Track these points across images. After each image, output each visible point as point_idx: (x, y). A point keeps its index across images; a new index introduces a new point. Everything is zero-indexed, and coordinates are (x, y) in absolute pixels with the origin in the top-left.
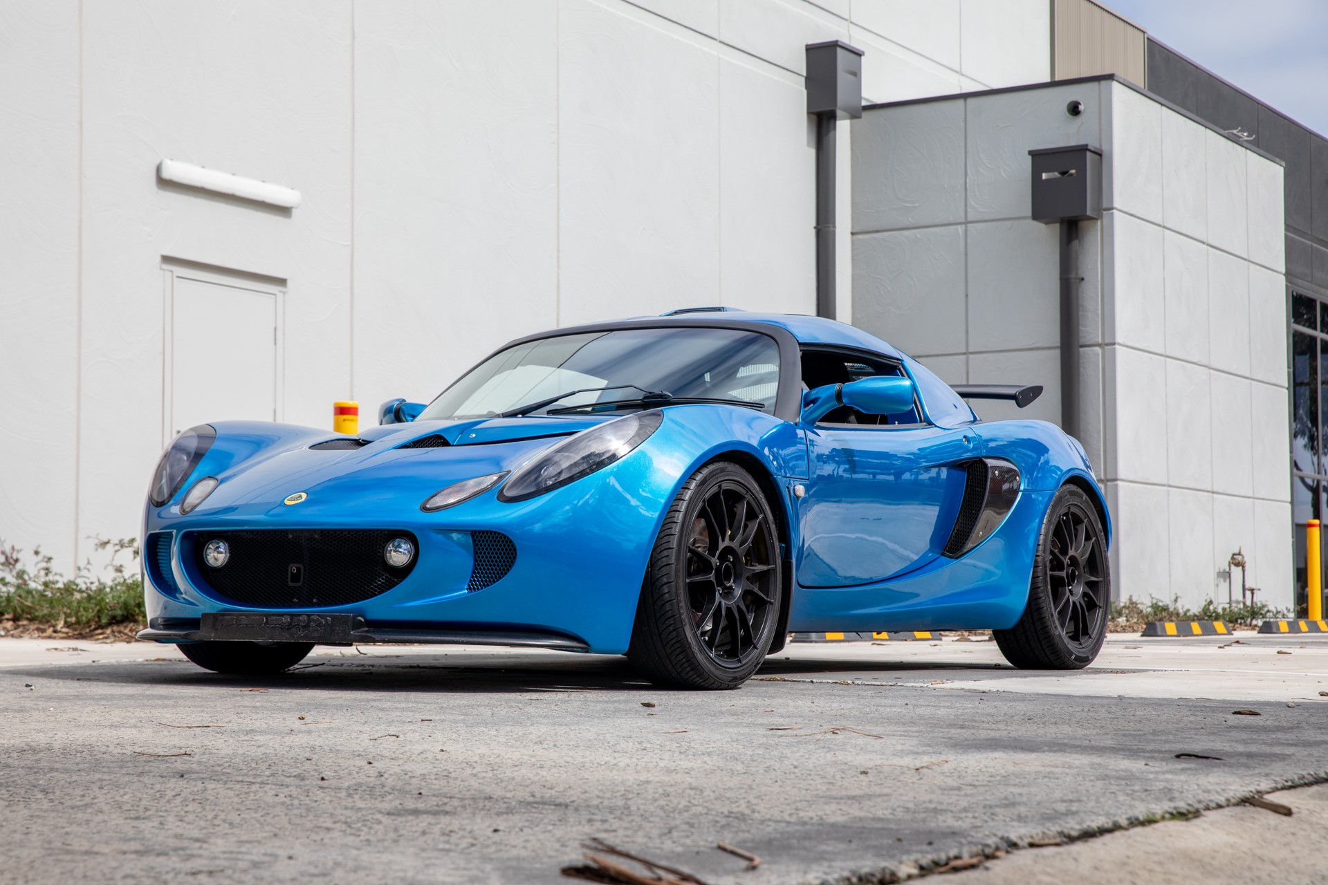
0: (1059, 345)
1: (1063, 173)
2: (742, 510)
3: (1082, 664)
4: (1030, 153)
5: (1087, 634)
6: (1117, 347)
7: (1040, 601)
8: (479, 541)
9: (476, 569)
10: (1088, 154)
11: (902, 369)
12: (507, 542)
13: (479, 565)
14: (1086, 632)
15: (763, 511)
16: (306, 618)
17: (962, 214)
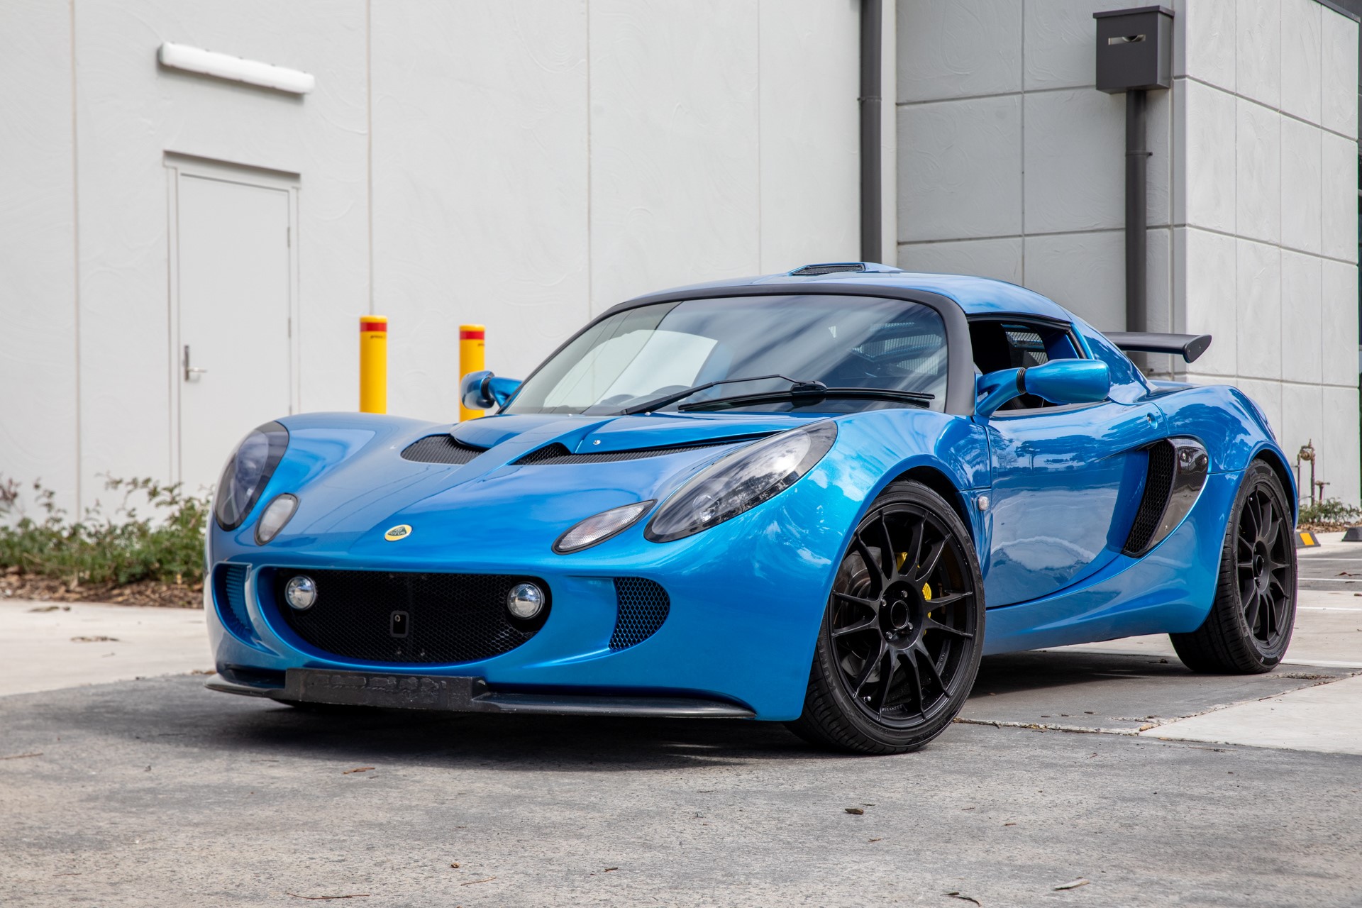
0: (1124, 226)
1: (1131, 38)
3: (1270, 667)
4: (1095, 15)
5: (1275, 630)
6: (1188, 228)
7: (1229, 599)
8: (623, 589)
9: (620, 622)
10: (1160, 16)
11: (1072, 333)
12: (657, 589)
13: (623, 617)
14: (1273, 629)
16: (415, 680)
17: (1019, 83)
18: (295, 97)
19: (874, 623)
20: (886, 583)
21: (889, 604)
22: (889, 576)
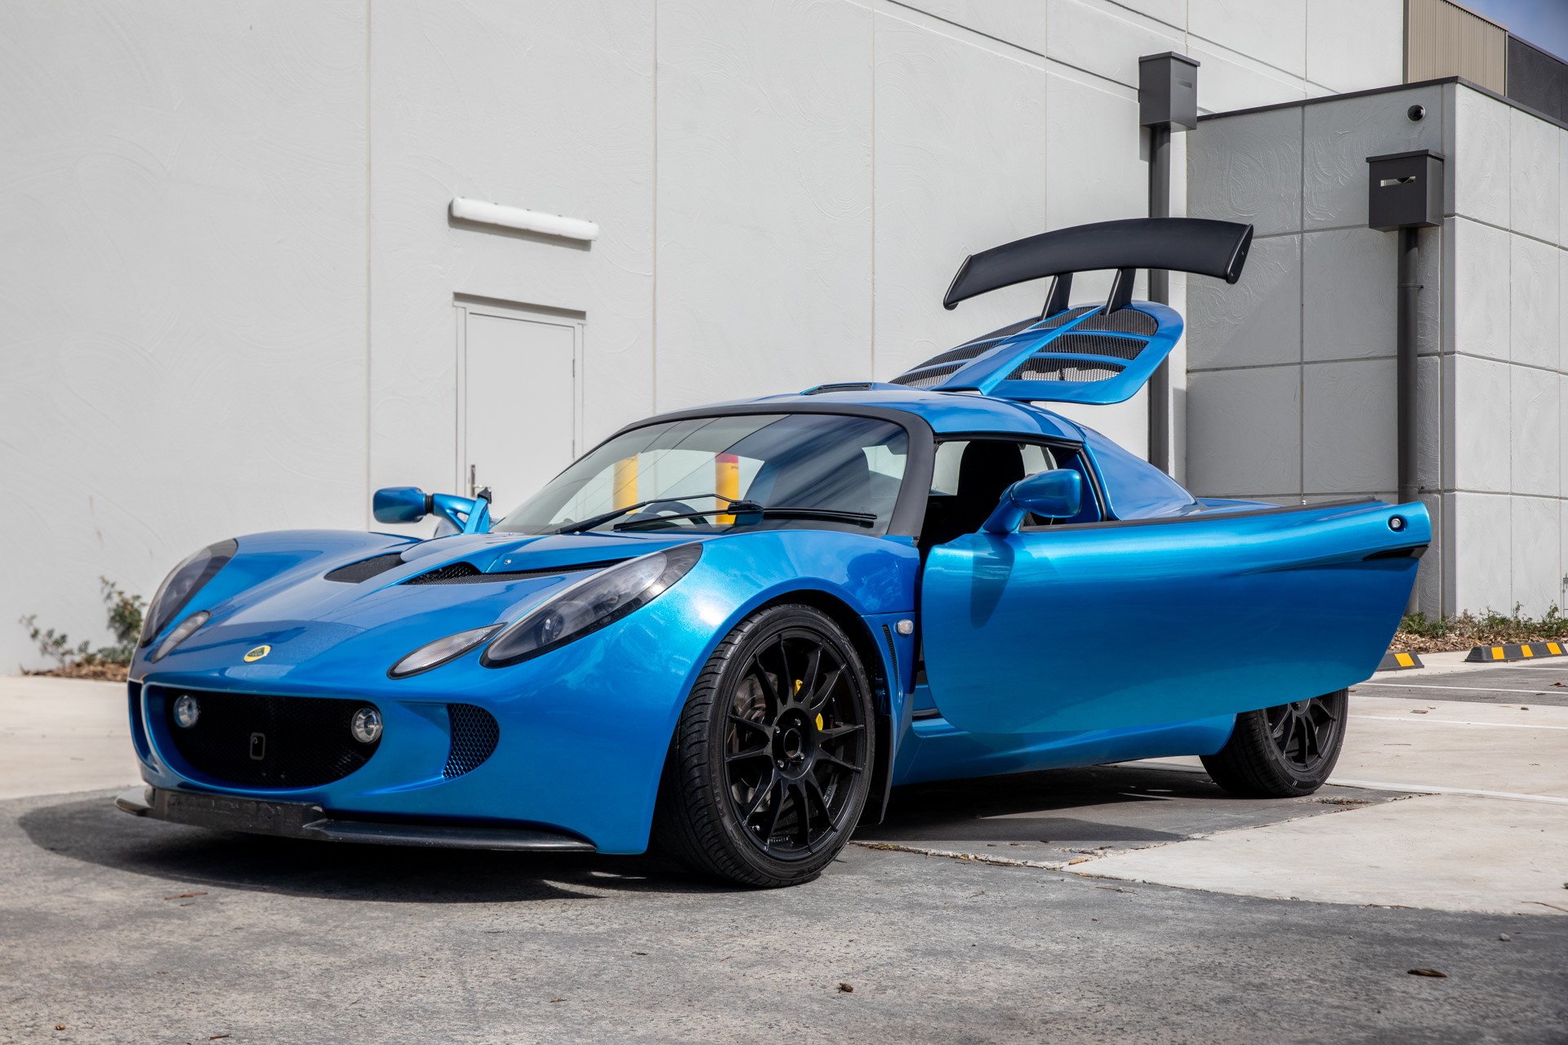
0: (1396, 354)
1: (1403, 180)
2: (815, 660)
3: (1310, 790)
4: (1368, 160)
5: (1316, 753)
6: (1457, 355)
7: (1252, 722)
8: (457, 715)
9: (455, 749)
10: (1429, 159)
11: (1083, 453)
12: (486, 716)
13: (457, 745)
14: (1314, 751)
15: (846, 659)
17: (1299, 223)
18: (583, 244)
19: (768, 750)
20: (781, 709)
21: (783, 732)
22: (784, 702)
